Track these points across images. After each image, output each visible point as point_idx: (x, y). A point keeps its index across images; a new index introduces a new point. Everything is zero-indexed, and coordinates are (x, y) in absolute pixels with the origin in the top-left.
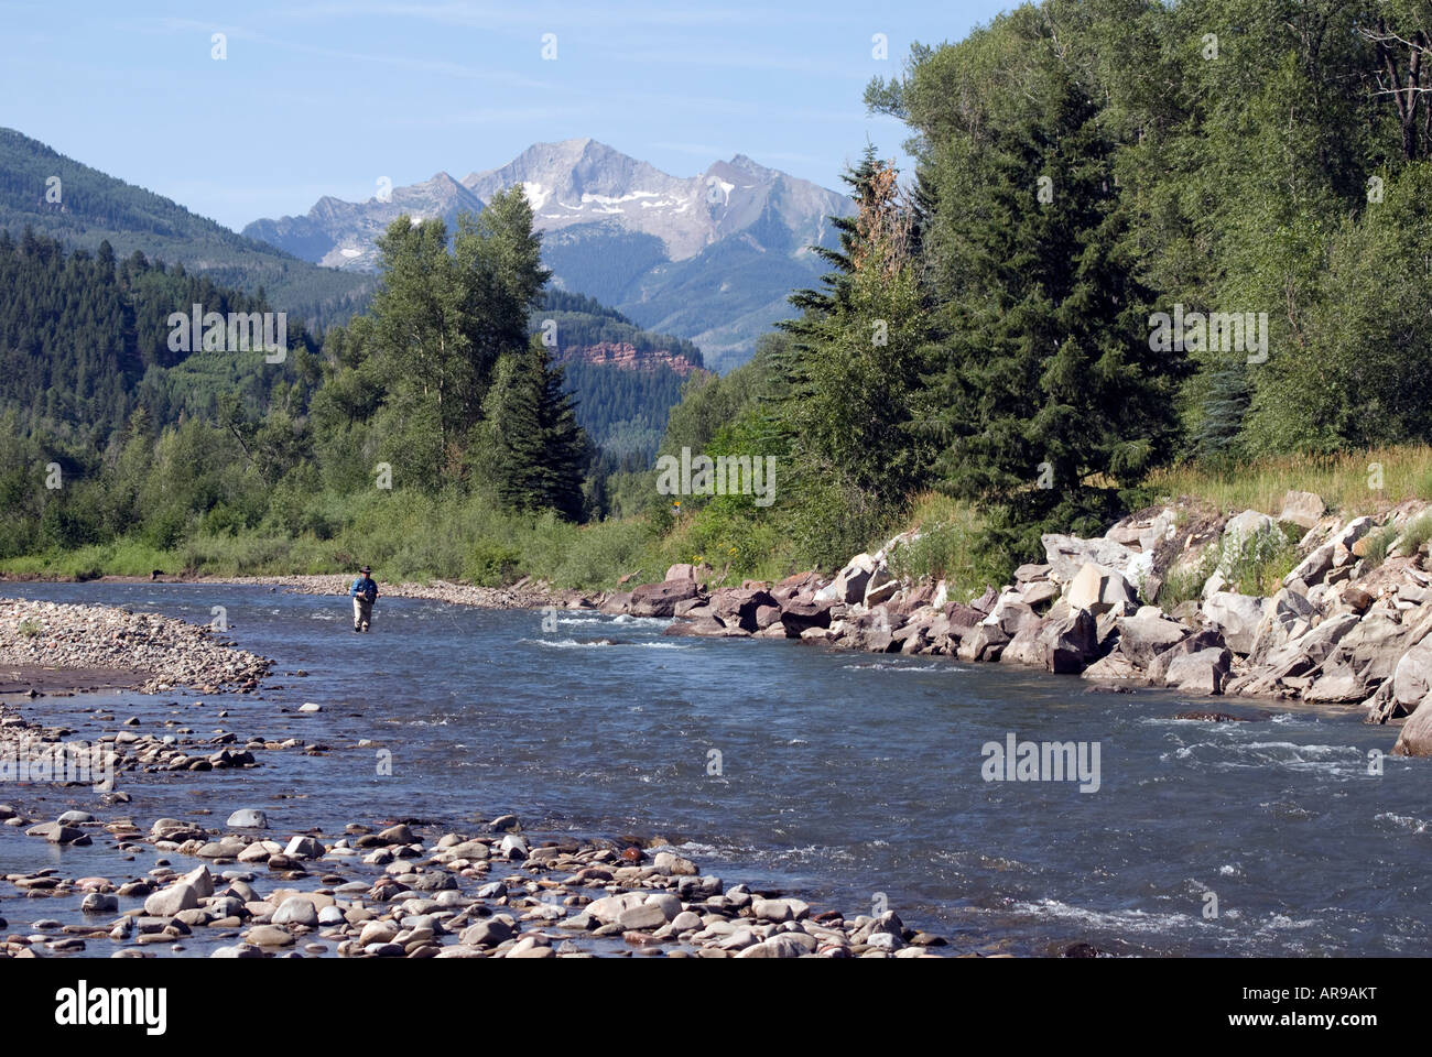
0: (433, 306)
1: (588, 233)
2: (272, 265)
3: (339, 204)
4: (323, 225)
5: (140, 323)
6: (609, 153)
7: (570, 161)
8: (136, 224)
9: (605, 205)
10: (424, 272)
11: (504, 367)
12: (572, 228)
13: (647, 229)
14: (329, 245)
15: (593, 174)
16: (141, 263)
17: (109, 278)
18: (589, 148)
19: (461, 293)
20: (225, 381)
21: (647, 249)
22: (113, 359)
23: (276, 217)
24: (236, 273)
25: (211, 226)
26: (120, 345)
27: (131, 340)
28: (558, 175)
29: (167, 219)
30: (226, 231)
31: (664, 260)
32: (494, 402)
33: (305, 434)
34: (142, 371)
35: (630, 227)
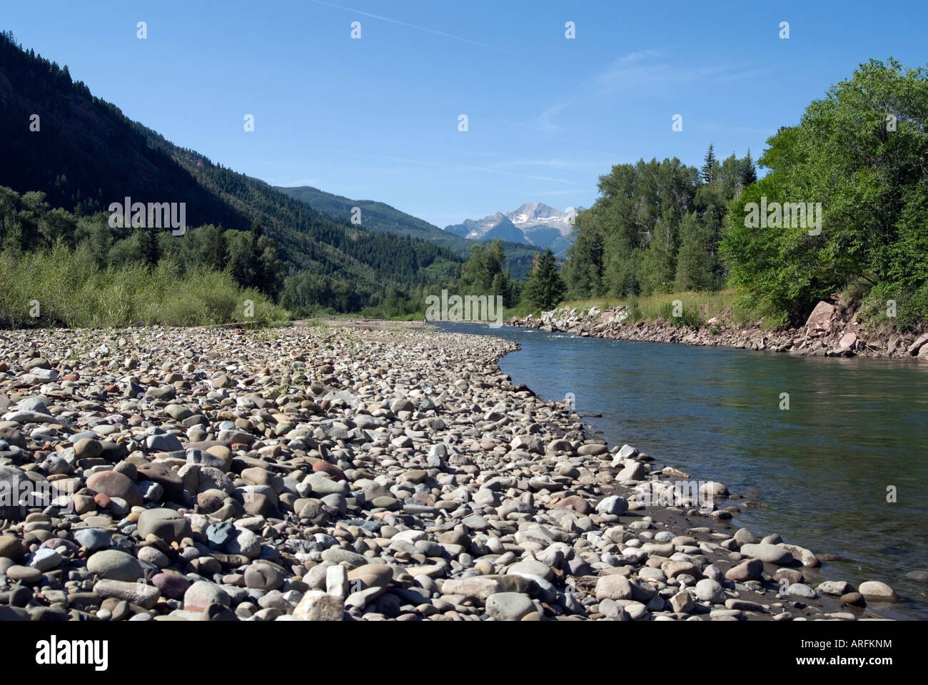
0: (482, 264)
1: (539, 228)
2: (453, 238)
3: (470, 221)
4: (466, 227)
5: (418, 256)
6: (545, 206)
7: (534, 209)
8: (416, 228)
9: (544, 220)
10: (479, 256)
11: (496, 276)
12: (534, 227)
13: (555, 227)
14: (468, 232)
15: (540, 212)
16: (418, 240)
17: (409, 244)
18: (539, 205)
19: (487, 261)
20: (440, 271)
21: (554, 233)
22: (410, 266)
23: (453, 225)
24: (442, 241)
25: (436, 228)
26: (412, 262)
27: (415, 260)
28: (531, 212)
29: (423, 226)
30: (440, 229)
31: (560, 235)
32: (494, 283)
33: (457, 288)
34: (418, 268)
35: (550, 226)
